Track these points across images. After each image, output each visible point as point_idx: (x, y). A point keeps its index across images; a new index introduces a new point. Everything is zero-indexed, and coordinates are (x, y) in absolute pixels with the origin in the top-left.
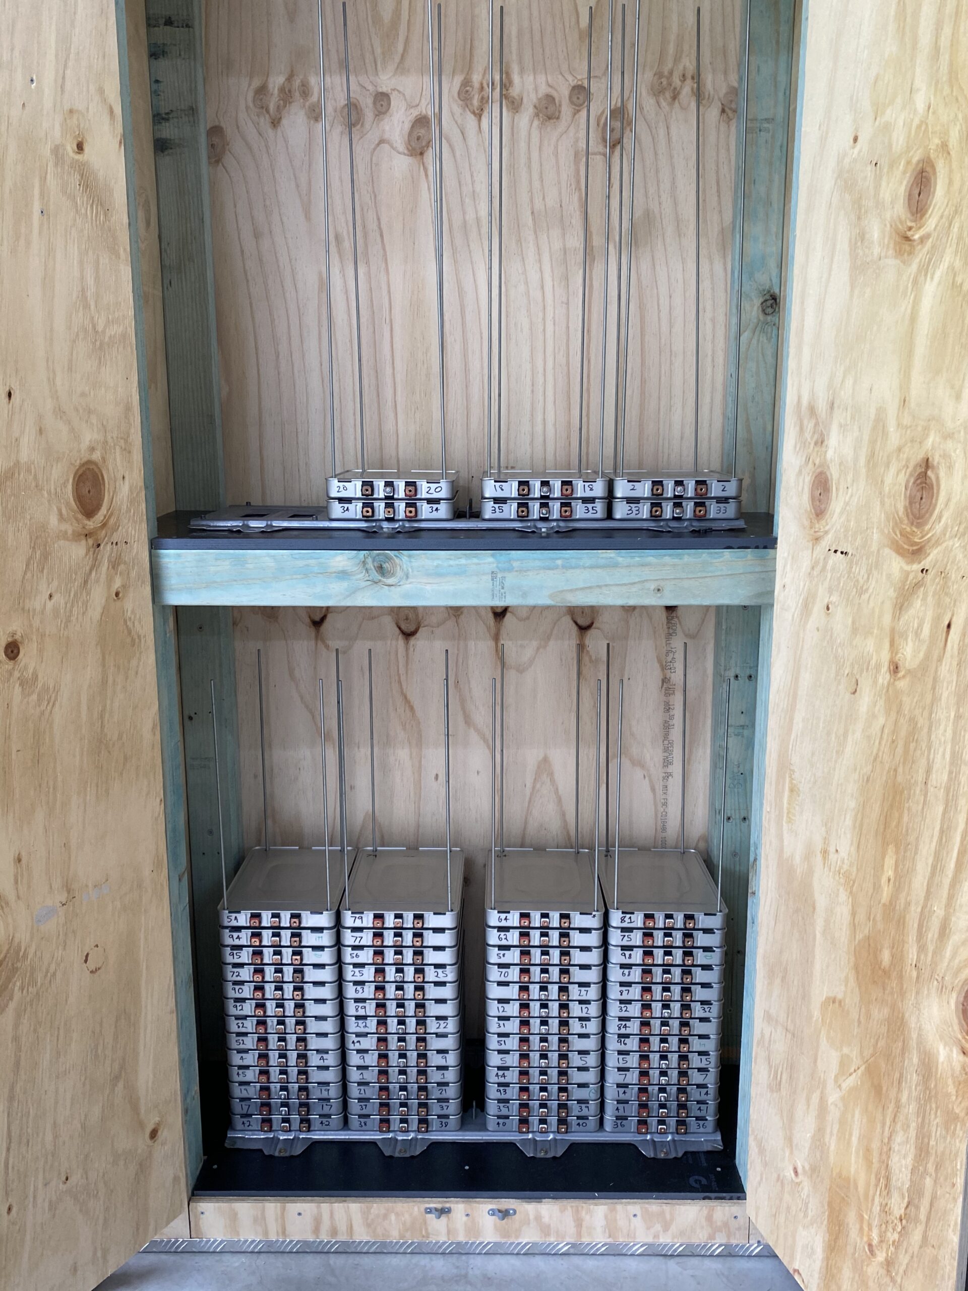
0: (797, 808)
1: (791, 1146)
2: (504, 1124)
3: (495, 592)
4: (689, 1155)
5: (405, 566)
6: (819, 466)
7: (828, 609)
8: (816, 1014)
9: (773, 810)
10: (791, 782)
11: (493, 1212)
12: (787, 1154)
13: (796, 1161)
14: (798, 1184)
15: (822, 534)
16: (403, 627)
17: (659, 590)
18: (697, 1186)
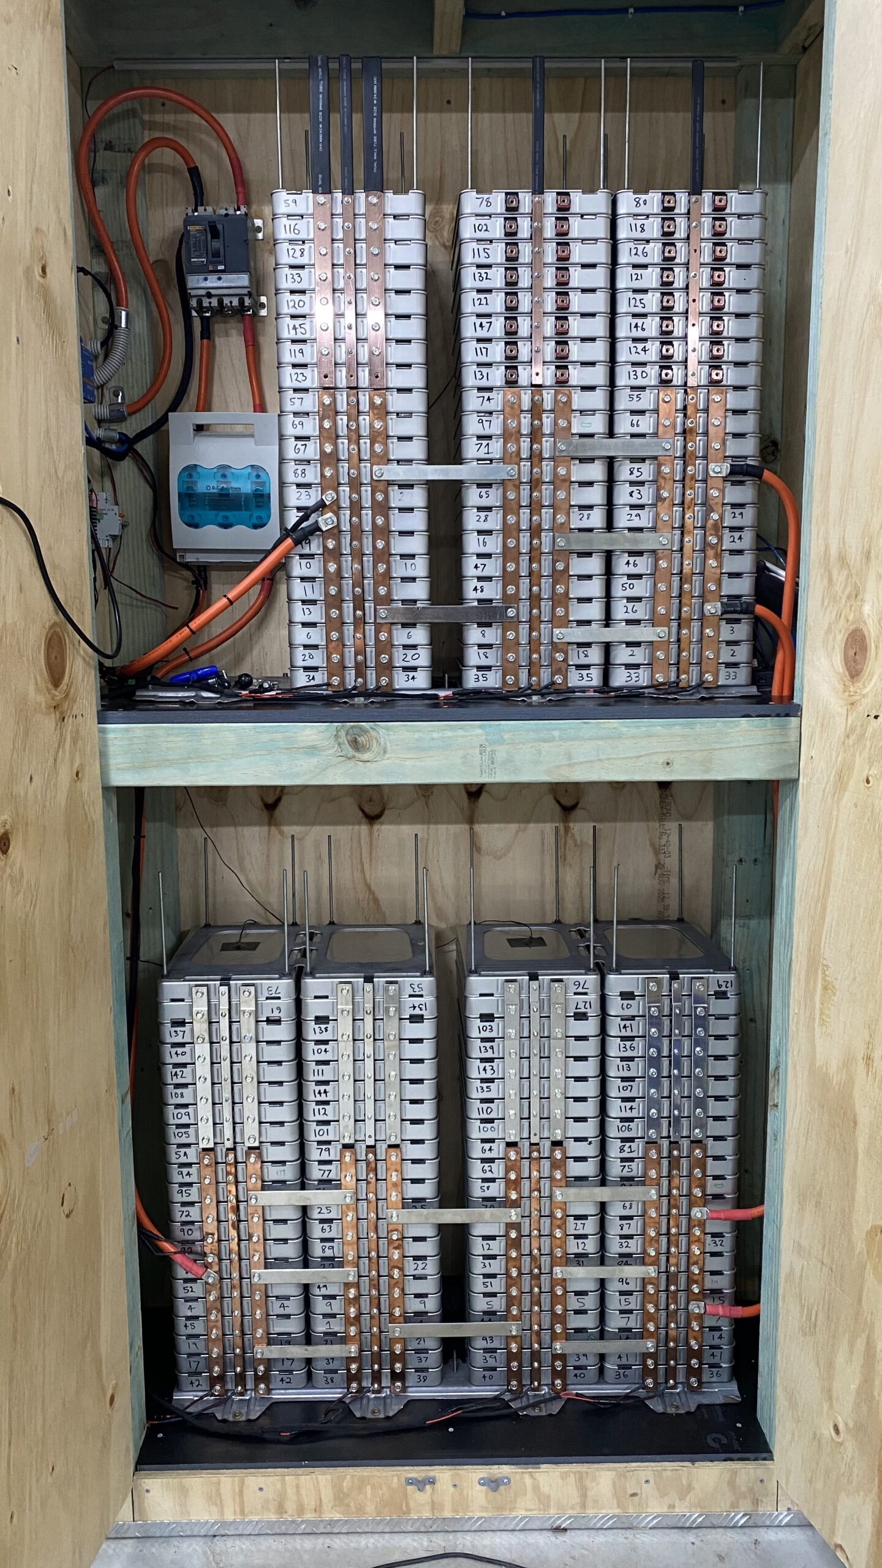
0: (832, 1008)
1: (830, 1398)
2: (491, 1377)
3: (484, 767)
4: (704, 1410)
5: (382, 740)
6: (853, 623)
7: (868, 782)
8: (860, 1245)
9: (802, 1010)
10: (824, 979)
11: (483, 1482)
12: (825, 1408)
13: (836, 1417)
14: (841, 1444)
15: (858, 698)
16: (366, 810)
17: (668, 764)
18: (716, 1445)
